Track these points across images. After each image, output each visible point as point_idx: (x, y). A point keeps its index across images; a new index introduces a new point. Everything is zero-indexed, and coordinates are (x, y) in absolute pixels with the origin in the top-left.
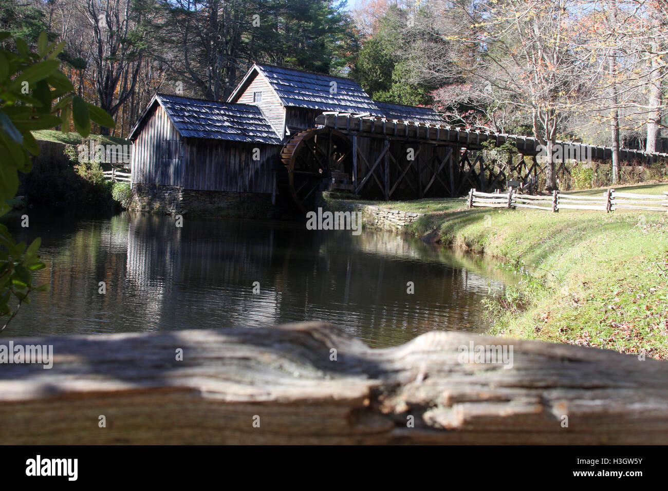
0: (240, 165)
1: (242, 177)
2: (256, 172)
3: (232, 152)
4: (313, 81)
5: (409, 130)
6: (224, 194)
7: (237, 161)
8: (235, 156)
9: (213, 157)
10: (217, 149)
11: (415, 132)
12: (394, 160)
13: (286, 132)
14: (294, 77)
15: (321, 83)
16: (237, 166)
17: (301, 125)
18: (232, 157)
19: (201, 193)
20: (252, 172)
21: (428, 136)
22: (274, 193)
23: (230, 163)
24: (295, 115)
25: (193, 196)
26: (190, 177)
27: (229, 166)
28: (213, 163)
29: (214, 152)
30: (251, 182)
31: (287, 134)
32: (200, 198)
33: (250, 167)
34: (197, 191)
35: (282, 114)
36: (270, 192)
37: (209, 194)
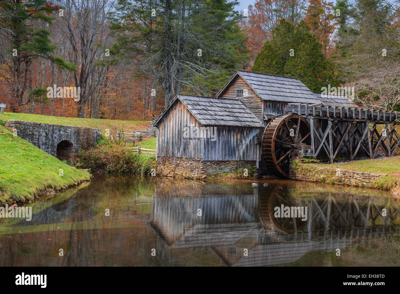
0: (237, 142)
1: (238, 150)
2: (247, 146)
3: (232, 133)
4: (275, 81)
5: (342, 113)
6: (227, 162)
7: (235, 140)
8: (234, 136)
9: (221, 138)
10: (223, 131)
11: (346, 114)
12: (335, 135)
13: (264, 118)
14: (263, 79)
15: (279, 82)
16: (235, 143)
17: (273, 112)
18: (232, 136)
19: (213, 162)
20: (244, 147)
21: (354, 116)
22: (258, 160)
23: (231, 141)
24: (269, 106)
25: (209, 165)
26: (207, 152)
27: (231, 143)
28: (221, 142)
29: (221, 134)
30: (244, 153)
31: (265, 119)
32: (213, 166)
33: (243, 143)
34: (211, 162)
35: (261, 106)
36: (255, 160)
37: (218, 163)
